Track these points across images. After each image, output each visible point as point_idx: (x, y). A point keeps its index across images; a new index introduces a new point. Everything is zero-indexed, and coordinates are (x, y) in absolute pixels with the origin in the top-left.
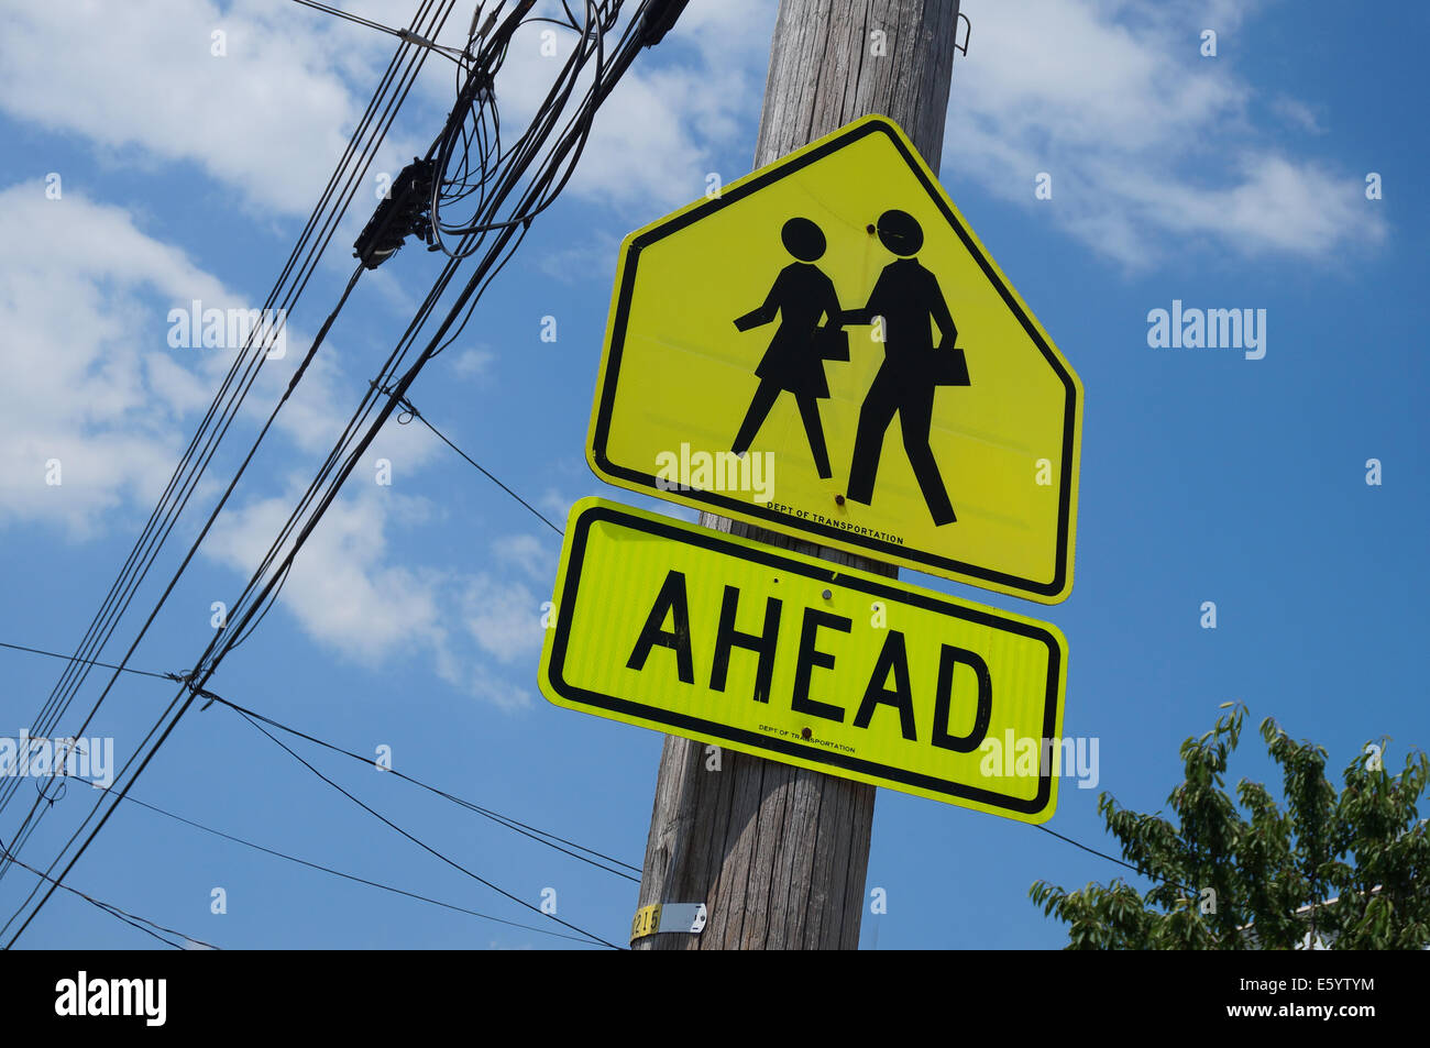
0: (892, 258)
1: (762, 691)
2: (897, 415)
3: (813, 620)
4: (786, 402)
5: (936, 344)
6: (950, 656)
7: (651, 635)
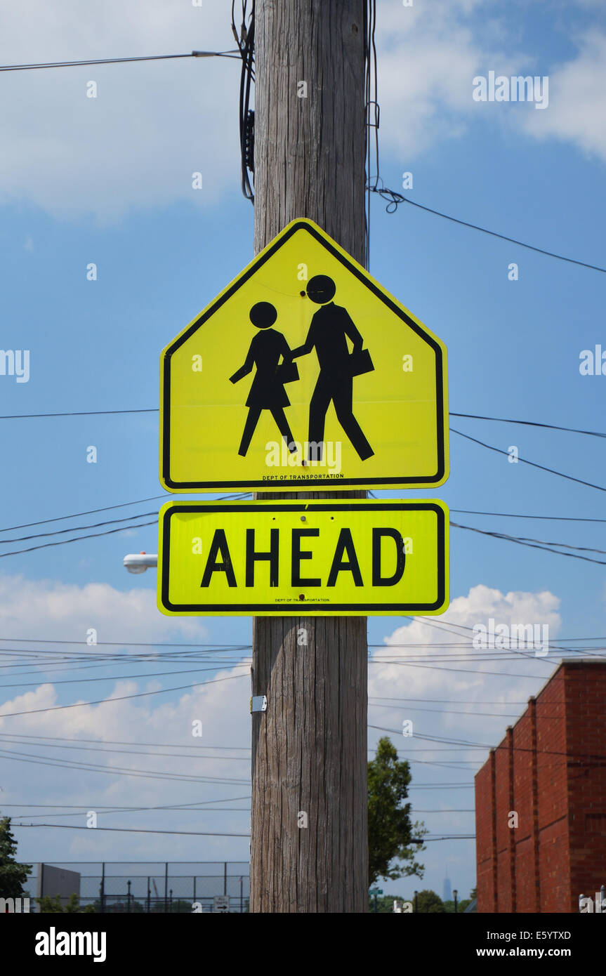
0: (318, 307)
1: (274, 580)
2: (332, 403)
3: (297, 534)
4: (266, 416)
5: (351, 352)
6: (378, 533)
7: (211, 567)
